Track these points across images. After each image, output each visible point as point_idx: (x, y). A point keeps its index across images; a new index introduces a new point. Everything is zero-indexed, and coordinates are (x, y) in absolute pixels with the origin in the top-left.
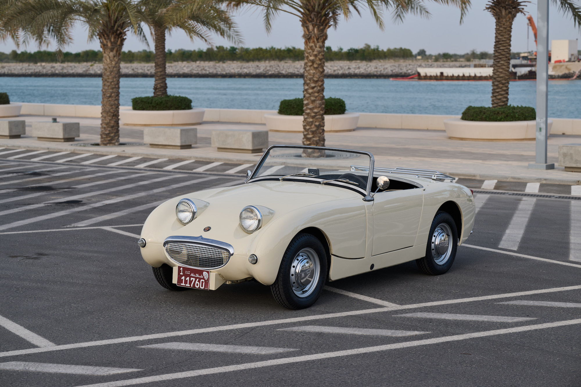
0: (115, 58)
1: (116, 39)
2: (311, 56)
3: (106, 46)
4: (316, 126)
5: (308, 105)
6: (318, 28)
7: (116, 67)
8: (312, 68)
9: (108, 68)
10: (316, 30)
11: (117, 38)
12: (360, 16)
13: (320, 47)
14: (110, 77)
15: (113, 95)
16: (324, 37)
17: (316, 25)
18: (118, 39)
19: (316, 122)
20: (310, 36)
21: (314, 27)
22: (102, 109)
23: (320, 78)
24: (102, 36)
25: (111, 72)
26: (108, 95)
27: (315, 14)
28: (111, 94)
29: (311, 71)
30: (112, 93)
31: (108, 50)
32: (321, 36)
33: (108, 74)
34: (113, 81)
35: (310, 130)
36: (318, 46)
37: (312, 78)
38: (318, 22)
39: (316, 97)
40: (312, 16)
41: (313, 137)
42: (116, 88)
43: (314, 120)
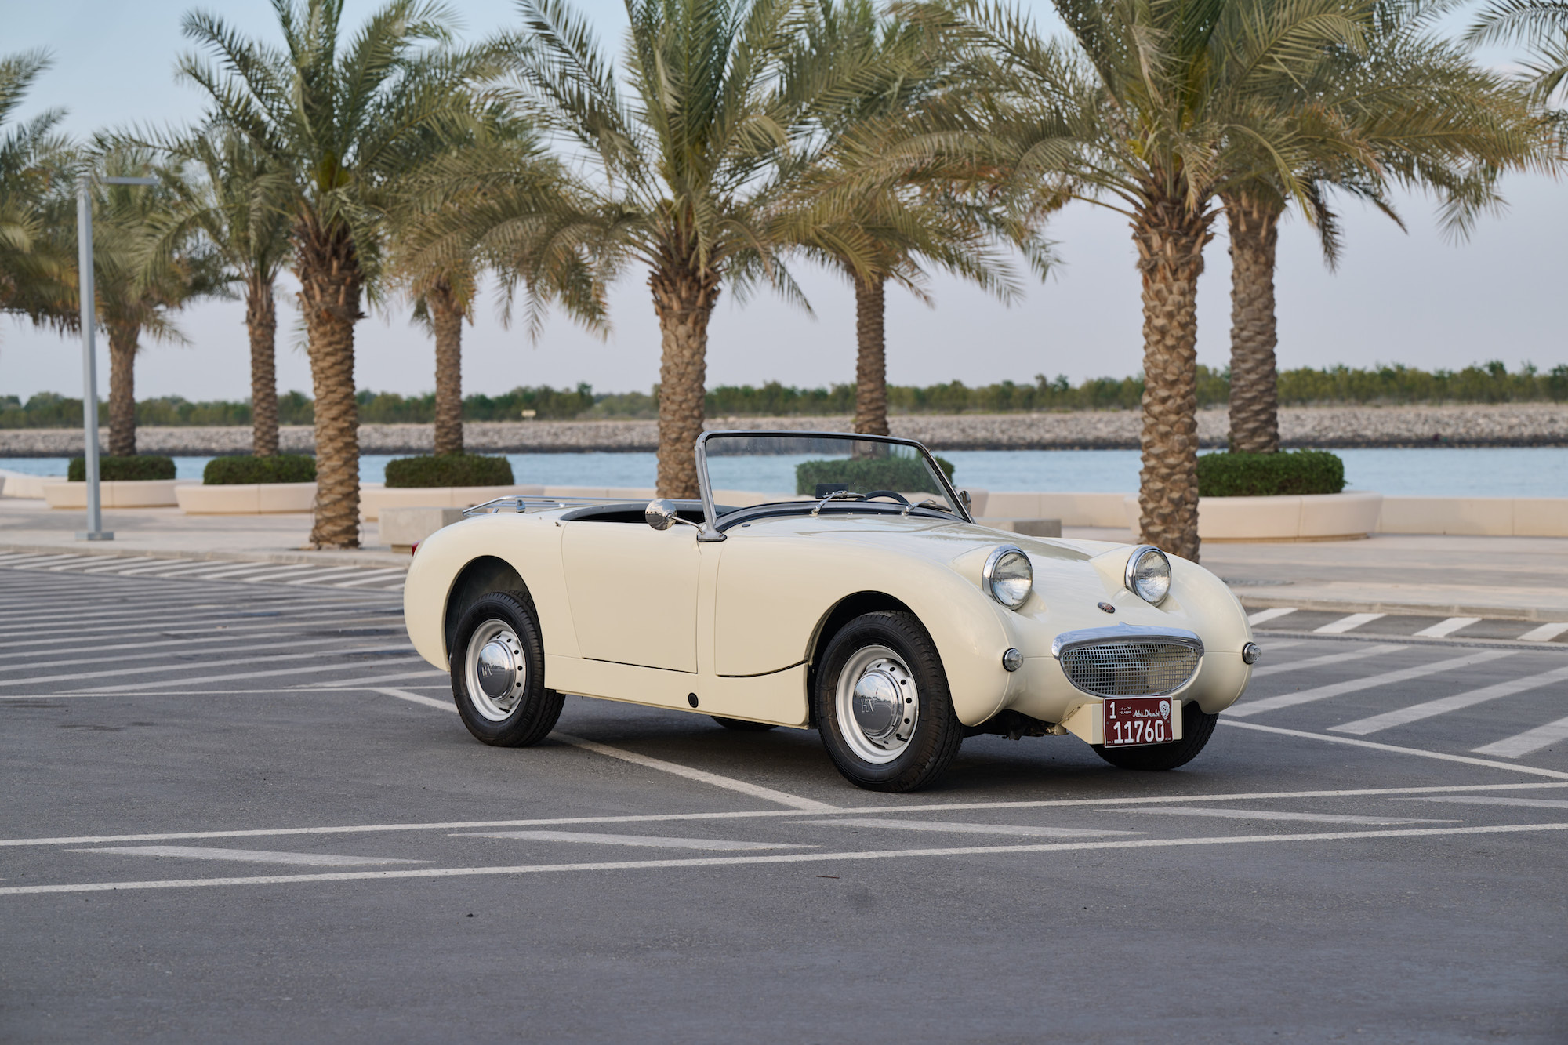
0: (691, 341)
1: (694, 292)
2: (1157, 317)
3: (667, 311)
4: (1171, 501)
5: (1152, 447)
6: (1176, 243)
7: (694, 364)
8: (1161, 347)
9: (673, 367)
10: (1168, 246)
11: (696, 288)
12: (1405, 230)
13: (1183, 293)
14: (678, 389)
15: (685, 435)
16: (1192, 267)
17: (1170, 234)
18: (699, 291)
19: (1171, 491)
20: (1153, 263)
21: (1164, 240)
22: (660, 472)
23: (1182, 373)
24: (660, 286)
25: (681, 376)
26: (674, 436)
27: (1168, 205)
28: (681, 433)
29: (1159, 357)
30: (682, 430)
31: (675, 321)
32: (1182, 264)
33: (674, 380)
34: (685, 401)
35: (1156, 513)
36: (1175, 289)
37: (1161, 374)
38: (1175, 225)
39: (1172, 426)
40: (1160, 211)
41: (1165, 531)
42: (692, 417)
43: (1168, 485)
